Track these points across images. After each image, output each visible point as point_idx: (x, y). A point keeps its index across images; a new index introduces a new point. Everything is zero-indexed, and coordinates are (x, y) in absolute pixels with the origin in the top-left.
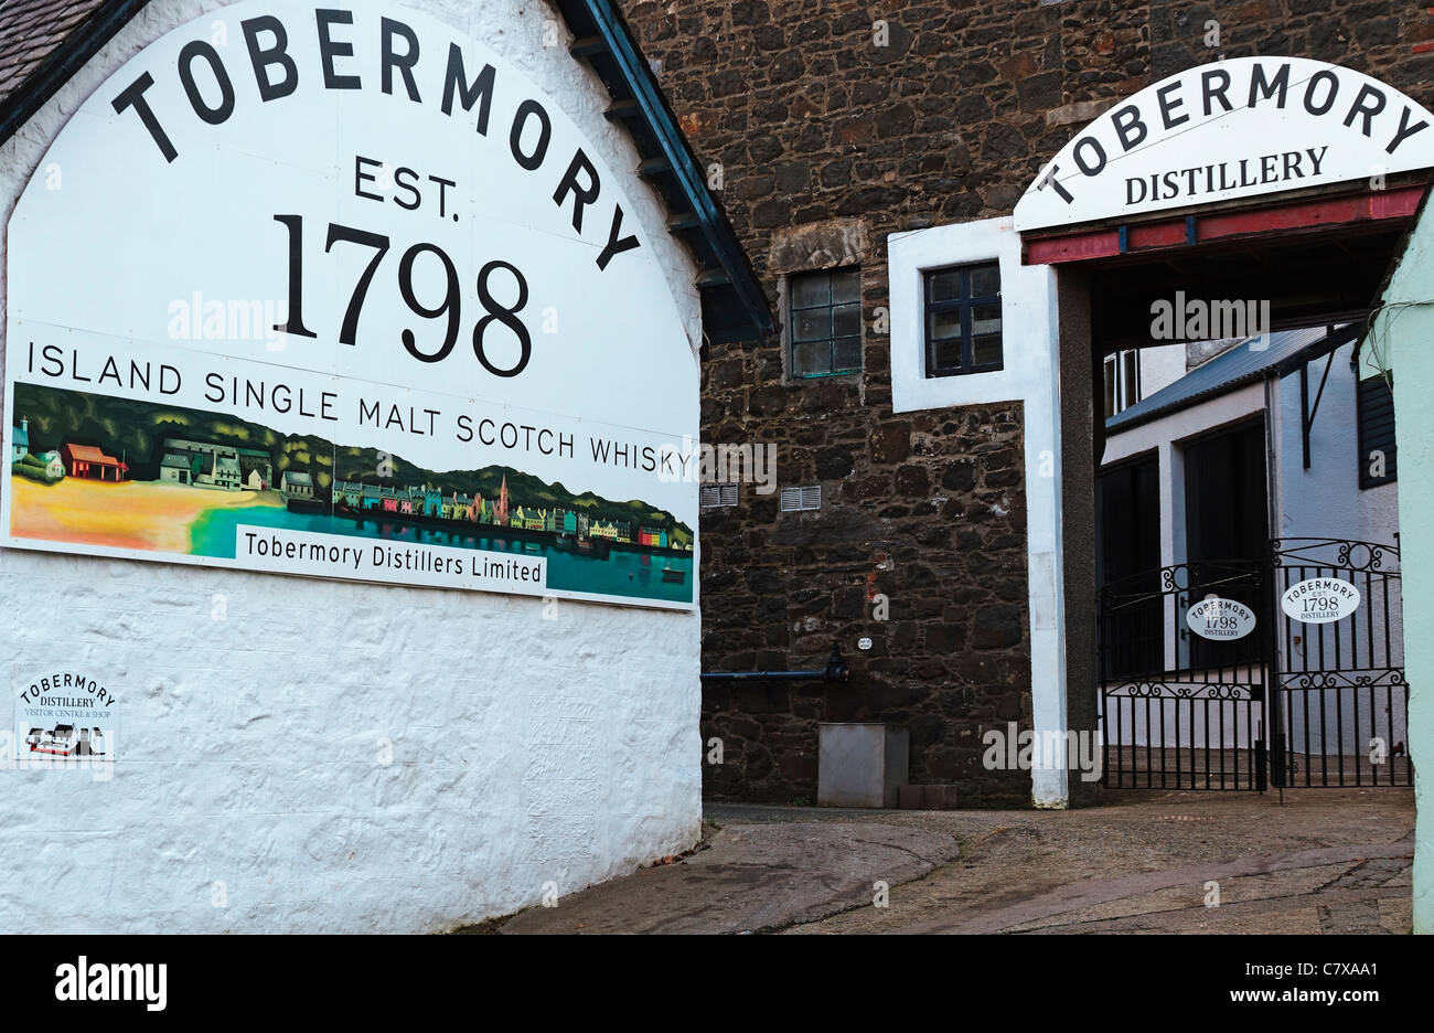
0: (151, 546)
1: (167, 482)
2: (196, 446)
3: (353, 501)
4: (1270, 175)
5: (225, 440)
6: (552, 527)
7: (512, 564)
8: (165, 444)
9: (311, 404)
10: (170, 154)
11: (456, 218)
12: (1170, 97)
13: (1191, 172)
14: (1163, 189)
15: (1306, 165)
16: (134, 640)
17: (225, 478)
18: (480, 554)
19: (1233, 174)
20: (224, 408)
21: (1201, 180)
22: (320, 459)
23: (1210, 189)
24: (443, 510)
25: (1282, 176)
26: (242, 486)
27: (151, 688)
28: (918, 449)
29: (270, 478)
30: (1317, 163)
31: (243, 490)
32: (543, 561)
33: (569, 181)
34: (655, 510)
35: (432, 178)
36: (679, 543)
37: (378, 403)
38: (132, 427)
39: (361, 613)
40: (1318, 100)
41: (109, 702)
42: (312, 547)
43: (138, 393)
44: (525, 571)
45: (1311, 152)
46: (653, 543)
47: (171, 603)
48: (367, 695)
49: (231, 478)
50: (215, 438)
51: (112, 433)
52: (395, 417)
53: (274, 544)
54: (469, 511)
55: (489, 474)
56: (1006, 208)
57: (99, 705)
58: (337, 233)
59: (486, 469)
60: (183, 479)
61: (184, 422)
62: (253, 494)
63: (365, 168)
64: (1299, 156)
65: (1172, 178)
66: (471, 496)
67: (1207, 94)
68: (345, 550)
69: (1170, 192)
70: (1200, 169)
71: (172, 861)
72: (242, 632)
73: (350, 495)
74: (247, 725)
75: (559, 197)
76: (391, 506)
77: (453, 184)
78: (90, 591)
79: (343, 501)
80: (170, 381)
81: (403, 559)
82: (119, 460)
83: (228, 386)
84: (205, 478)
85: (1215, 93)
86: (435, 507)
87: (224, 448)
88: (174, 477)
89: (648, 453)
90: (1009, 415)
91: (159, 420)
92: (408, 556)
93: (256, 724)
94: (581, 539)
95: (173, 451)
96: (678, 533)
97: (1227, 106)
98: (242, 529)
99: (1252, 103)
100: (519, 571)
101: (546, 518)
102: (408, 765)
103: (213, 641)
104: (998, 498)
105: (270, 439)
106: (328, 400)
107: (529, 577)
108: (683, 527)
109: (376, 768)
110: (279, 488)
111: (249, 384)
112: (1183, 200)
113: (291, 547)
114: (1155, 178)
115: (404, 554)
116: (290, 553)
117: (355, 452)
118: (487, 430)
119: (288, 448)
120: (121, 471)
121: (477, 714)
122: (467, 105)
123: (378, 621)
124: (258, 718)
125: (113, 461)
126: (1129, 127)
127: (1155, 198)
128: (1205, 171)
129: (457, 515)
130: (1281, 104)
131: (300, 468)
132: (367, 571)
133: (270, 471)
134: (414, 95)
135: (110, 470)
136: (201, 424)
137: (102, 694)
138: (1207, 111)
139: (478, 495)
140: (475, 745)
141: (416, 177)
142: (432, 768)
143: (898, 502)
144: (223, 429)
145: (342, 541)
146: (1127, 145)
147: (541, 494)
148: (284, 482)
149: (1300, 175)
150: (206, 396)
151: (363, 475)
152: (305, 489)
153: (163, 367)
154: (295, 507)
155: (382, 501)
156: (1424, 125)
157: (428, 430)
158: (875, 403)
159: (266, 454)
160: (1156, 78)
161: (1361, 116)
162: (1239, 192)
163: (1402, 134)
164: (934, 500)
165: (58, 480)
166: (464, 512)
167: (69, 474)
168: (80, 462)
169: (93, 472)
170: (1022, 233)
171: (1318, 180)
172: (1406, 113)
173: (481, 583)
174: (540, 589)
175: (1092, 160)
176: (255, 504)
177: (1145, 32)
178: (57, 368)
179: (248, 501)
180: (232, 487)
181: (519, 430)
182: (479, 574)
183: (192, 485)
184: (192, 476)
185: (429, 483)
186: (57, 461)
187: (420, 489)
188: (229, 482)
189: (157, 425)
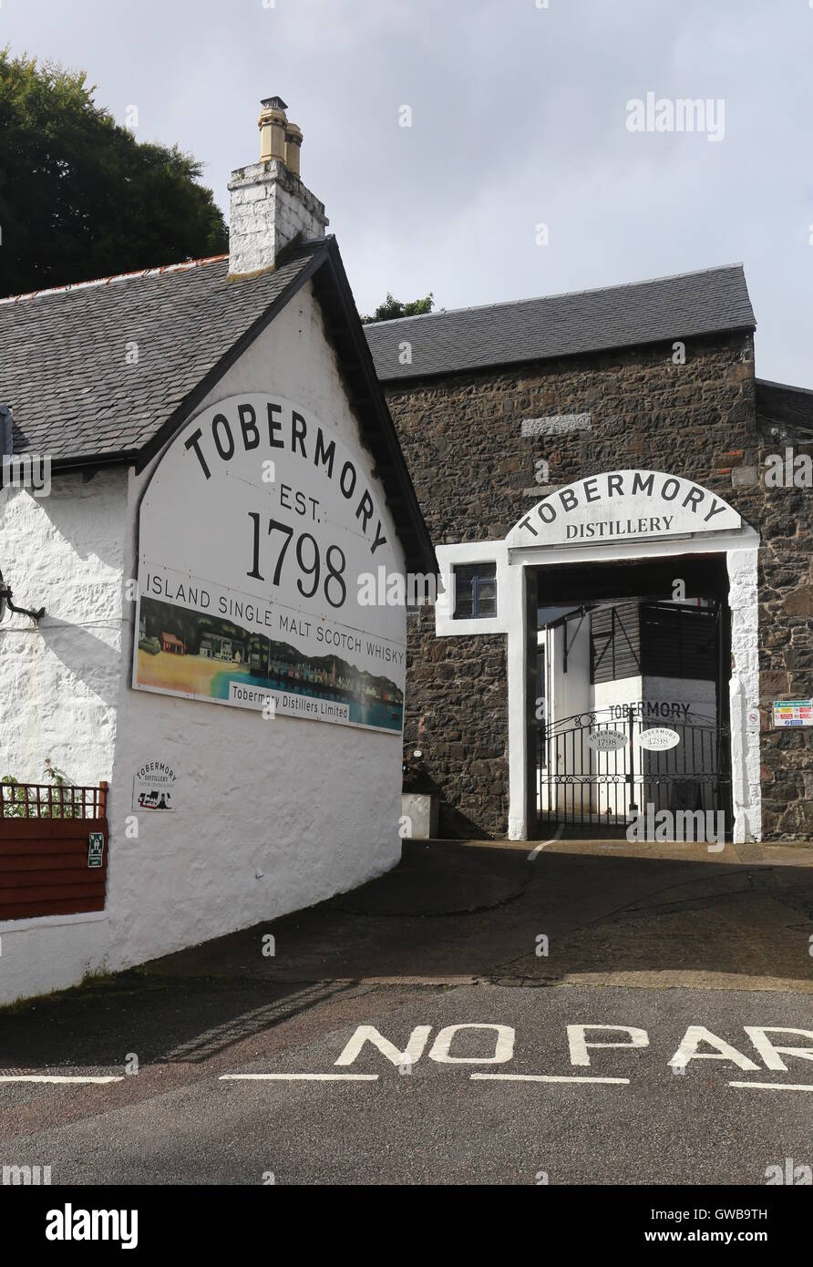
0: (196, 691)
1: (202, 656)
2: (215, 637)
3: (276, 670)
4: (643, 528)
5: (227, 635)
6: (352, 689)
7: (336, 708)
8: (202, 635)
9: (261, 617)
10: (208, 475)
11: (319, 521)
12: (590, 487)
13: (601, 524)
14: (586, 531)
15: (662, 524)
17: (226, 655)
18: (325, 702)
19: (623, 527)
20: (226, 616)
21: (606, 529)
22: (264, 647)
23: (611, 533)
24: (311, 677)
25: (649, 529)
26: (232, 660)
27: (191, 771)
28: (449, 655)
29: (244, 656)
30: (668, 524)
31: (233, 662)
32: (348, 706)
33: (362, 507)
34: (390, 682)
35: (310, 499)
36: (398, 700)
37: (287, 619)
38: (189, 625)
40: (669, 493)
41: (174, 779)
42: (260, 695)
43: (192, 606)
44: (341, 712)
45: (665, 518)
46: (388, 699)
49: (228, 655)
50: (222, 633)
51: (180, 628)
52: (293, 626)
53: (244, 693)
54: (321, 678)
55: (328, 659)
56: (501, 535)
57: (170, 780)
58: (274, 525)
59: (328, 657)
60: (209, 655)
61: (209, 622)
62: (237, 665)
63: (285, 491)
64: (658, 520)
65: (590, 527)
66: (322, 671)
67: (611, 486)
68: (272, 698)
69: (590, 533)
70: (606, 523)
71: (197, 869)
73: (275, 667)
74: (228, 793)
75: (358, 514)
76: (291, 674)
77: (318, 503)
79: (272, 671)
80: (206, 600)
81: (295, 703)
82: (184, 643)
83: (228, 604)
84: (217, 654)
85: (615, 486)
86: (308, 676)
87: (226, 639)
88: (205, 653)
89: (388, 651)
90: (499, 640)
91: (200, 621)
92: (297, 702)
93: (232, 792)
94: (363, 695)
95: (206, 639)
96: (398, 694)
97: (621, 493)
98: (232, 684)
99: (634, 492)
100: (339, 711)
101: (349, 684)
102: (292, 816)
104: (492, 683)
105: (244, 634)
106: (268, 615)
107: (342, 714)
108: (399, 691)
110: (247, 662)
111: (237, 604)
112: (597, 537)
113: (251, 694)
114: (582, 526)
115: (295, 700)
116: (250, 698)
117: (277, 644)
118: (330, 637)
119: (252, 640)
120: (184, 649)
122: (324, 462)
123: (282, 737)
124: (234, 789)
125: (180, 643)
126: (568, 500)
127: (582, 536)
128: (609, 524)
129: (316, 680)
130: (649, 494)
131: (256, 651)
132: (280, 708)
133: (244, 652)
134: (304, 455)
135: (179, 647)
136: (218, 625)
137: (171, 774)
138: (611, 495)
139: (324, 671)
140: (318, 805)
141: (305, 499)
142: (301, 817)
143: (438, 682)
144: (226, 628)
145: (271, 692)
146: (567, 509)
147: (348, 671)
148: (249, 659)
149: (659, 529)
150: (219, 609)
151: (281, 656)
152: (258, 663)
153: (202, 592)
154: (253, 673)
155: (287, 671)
156: (723, 509)
157: (306, 634)
158: (426, 631)
159: (242, 643)
160: (583, 477)
161: (691, 502)
162: (626, 536)
163: (713, 512)
164: (458, 682)
165: (158, 652)
166: (318, 679)
167: (162, 649)
168: (167, 642)
169: (172, 649)
170: (509, 549)
171: (669, 532)
172: (715, 502)
173: (324, 718)
174: (346, 721)
175: (548, 515)
176: (238, 670)
177: (578, 454)
178: (159, 590)
179: (233, 669)
180: (229, 660)
181: (341, 637)
182: (323, 713)
183: (212, 658)
184: (213, 653)
185: (306, 663)
186: (158, 642)
187: (302, 665)
188: (227, 658)
189: (199, 624)
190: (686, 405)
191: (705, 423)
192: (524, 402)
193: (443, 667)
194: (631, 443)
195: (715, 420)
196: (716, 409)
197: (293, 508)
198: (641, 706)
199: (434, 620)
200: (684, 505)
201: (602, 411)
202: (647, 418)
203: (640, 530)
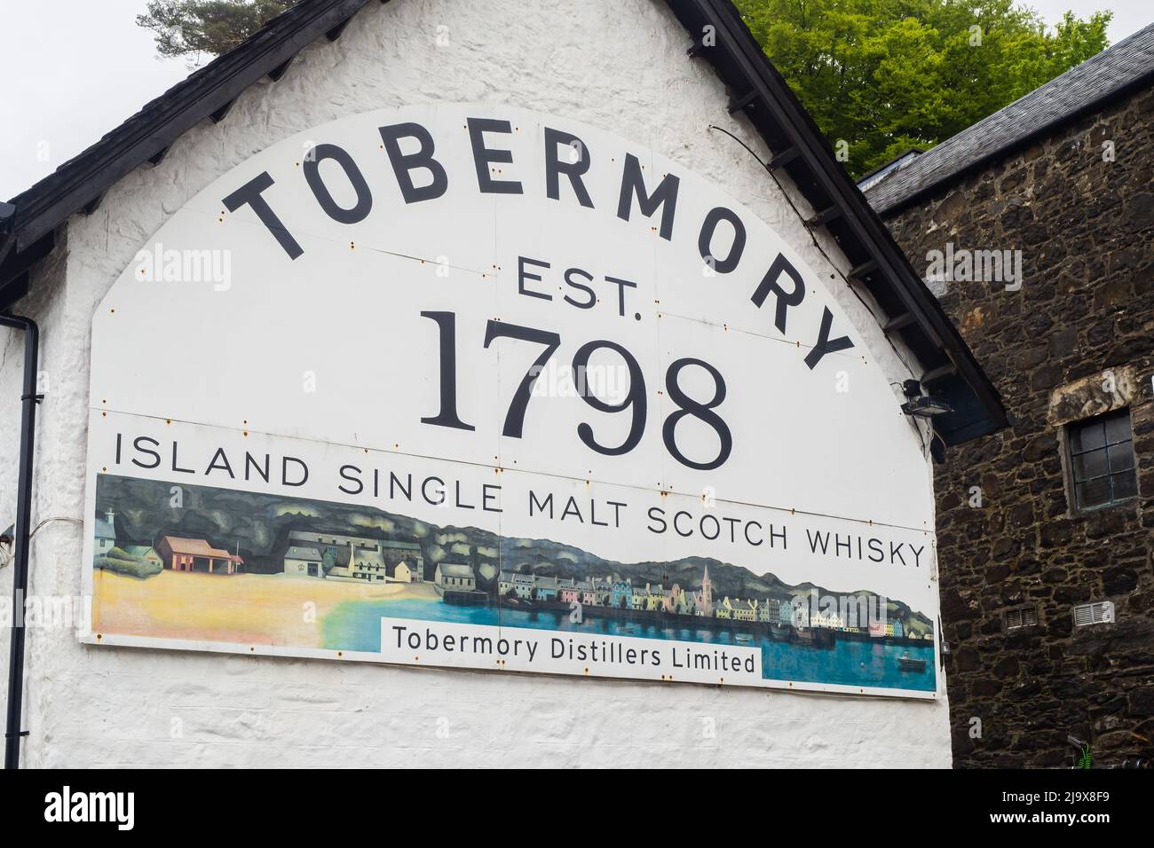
0: (274, 641)
1: (293, 575)
2: (327, 538)
3: (524, 592)
5: (367, 533)
6: (765, 616)
7: (719, 656)
8: (291, 537)
9: (472, 496)
10: (294, 250)
11: (638, 317)
16: (259, 739)
17: (365, 570)
18: (682, 647)
20: (366, 499)
24: (635, 601)
26: (387, 578)
29: (421, 570)
31: (388, 582)
32: (757, 652)
33: (769, 285)
34: (886, 599)
36: (917, 632)
37: (550, 497)
38: (248, 520)
39: (539, 707)
42: (476, 640)
43: (256, 485)
44: (736, 662)
47: (305, 700)
49: (373, 571)
50: (349, 529)
51: (223, 526)
52: (572, 509)
53: (428, 637)
54: (666, 602)
55: (689, 566)
59: (683, 561)
60: (312, 571)
61: (314, 514)
62: (401, 587)
66: (668, 587)
68: (516, 643)
72: (394, 729)
73: (520, 587)
75: (758, 298)
76: (570, 597)
77: (634, 285)
78: (202, 689)
80: (295, 473)
81: (588, 651)
82: (232, 552)
83: (366, 478)
84: (341, 570)
86: (624, 598)
87: (363, 541)
88: (301, 569)
89: (874, 544)
91: (282, 512)
92: (594, 648)
94: (801, 629)
95: (302, 543)
96: (915, 623)
100: (728, 663)
101: (758, 609)
103: (361, 739)
105: (420, 531)
106: (489, 492)
107: (742, 667)
108: (920, 617)
110: (433, 579)
111: (393, 476)
113: (449, 640)
115: (589, 645)
117: (524, 544)
118: (688, 524)
119: (443, 540)
120: (234, 563)
122: (647, 211)
123: (563, 715)
125: (224, 554)
129: (651, 606)
131: (458, 559)
132: (544, 663)
133: (421, 563)
134: (585, 201)
135: (220, 562)
136: (335, 516)
139: (676, 587)
141: (590, 278)
144: (364, 522)
145: (511, 634)
147: (750, 585)
148: (438, 575)
150: (340, 487)
151: (536, 566)
152: (465, 581)
153: (285, 459)
154: (452, 599)
155: (560, 593)
157: (612, 522)
159: (417, 546)
165: (159, 573)
166: (660, 604)
167: (168, 566)
168: (180, 554)
169: (200, 565)
173: (686, 675)
174: (757, 679)
176: (405, 596)
178: (151, 460)
179: (391, 595)
180: (374, 579)
181: (721, 522)
182: (681, 666)
183: (324, 577)
184: (324, 568)
185: (616, 574)
186: (152, 554)
187: (604, 580)
188: (370, 575)
189: (279, 517)
197: (558, 298)
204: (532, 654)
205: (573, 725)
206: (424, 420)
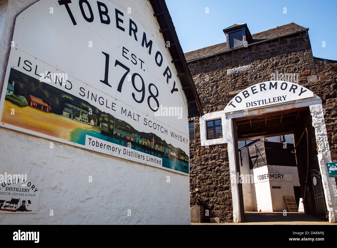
0: (57, 136)
1: (64, 116)
2: (75, 108)
3: (119, 134)
4: (275, 101)
5: (85, 108)
6: (163, 151)
7: (155, 159)
8: (65, 104)
9: (110, 105)
11: (144, 70)
12: (253, 89)
13: (259, 101)
14: (253, 104)
15: (282, 99)
16: (48, 168)
17: (83, 120)
18: (149, 155)
19: (268, 101)
20: (85, 98)
21: (261, 102)
22: (111, 121)
23: (263, 104)
24: (140, 142)
25: (277, 101)
26: (88, 123)
28: (207, 153)
29: (97, 123)
30: (284, 98)
31: (89, 124)
32: (161, 159)
33: (166, 72)
34: (182, 151)
35: (139, 59)
36: (186, 159)
37: (126, 109)
38: (54, 96)
39: (119, 168)
40: (284, 87)
41: (36, 191)
42: (107, 146)
43: (58, 86)
45: (283, 96)
46: (182, 159)
47: (63, 157)
48: (120, 193)
49: (85, 120)
50: (81, 107)
51: (47, 96)
52: (130, 114)
53: (97, 143)
54: (146, 143)
55: (150, 135)
56: (222, 109)
57: (31, 192)
58: (117, 63)
59: (150, 133)
60: (70, 117)
61: (72, 99)
62: (91, 127)
63: (125, 50)
64: (281, 97)
65: (255, 102)
66: (147, 140)
67: (261, 88)
68: (116, 148)
69: (255, 105)
70: (261, 101)
72: (85, 170)
73: (118, 133)
74: (85, 201)
75: (164, 75)
76: (128, 138)
77: (144, 63)
79: (116, 134)
80: (69, 85)
81: (131, 153)
82: (49, 105)
83: (86, 93)
84: (77, 118)
86: (139, 141)
87: (84, 111)
88: (67, 115)
89: (181, 137)
90: (225, 146)
91: (64, 96)
92: (132, 153)
93: (87, 200)
94: (169, 155)
95: (67, 107)
96: (186, 157)
97: (265, 89)
99: (270, 89)
100: (157, 161)
101: (162, 149)
103: (75, 172)
104: (223, 162)
105: (97, 111)
106: (114, 105)
107: (159, 163)
108: (187, 155)
109: (122, 215)
111: (92, 94)
112: (258, 106)
113: (101, 145)
114: (252, 102)
115: (131, 152)
116: (101, 147)
117: (120, 121)
118: (151, 124)
119: (102, 115)
120: (49, 109)
121: (147, 199)
122: (147, 47)
123: (123, 171)
124: (88, 199)
125: (46, 105)
126: (246, 94)
127: (252, 106)
128: (262, 101)
129: (143, 144)
130: (276, 88)
131: (105, 122)
132: (121, 155)
133: (97, 121)
134: (136, 39)
135: (45, 108)
136: (77, 102)
137: (33, 187)
138: (261, 91)
139: (148, 140)
140: (146, 209)
141: (136, 57)
142: (136, 216)
143: (203, 163)
144: (84, 105)
145: (116, 146)
146: (246, 97)
147: (161, 142)
148: (100, 125)
149: (281, 100)
150: (80, 93)
151: (122, 128)
152: (106, 128)
154: (103, 133)
155: (126, 136)
156: (306, 91)
157: (137, 120)
158: (198, 145)
159: (96, 115)
160: (250, 86)
161: (292, 90)
162: (269, 104)
163: (302, 92)
164: (210, 162)
165: (25, 106)
166: (145, 143)
167: (29, 105)
168: (33, 102)
169: (39, 107)
170: (226, 113)
171: (285, 101)
172: (302, 89)
173: (149, 163)
174: (161, 166)
175: (239, 100)
176: (92, 130)
177: (248, 79)
178: (29, 69)
179: (89, 128)
180: (85, 123)
181: (157, 125)
182: (148, 161)
183: (73, 119)
184: (73, 116)
185: (137, 134)
186: (25, 99)
187: (135, 135)
188: (84, 121)
189: (63, 98)
190: (286, 57)
191: (294, 63)
192: (227, 63)
193: (204, 157)
194: (267, 73)
195: (298, 61)
196: (297, 58)
198: (268, 175)
199: (200, 141)
200: (290, 91)
201: (255, 63)
202: (272, 63)
203: (274, 102)
204: (119, 152)
205: (125, 174)
206: (101, 81)
